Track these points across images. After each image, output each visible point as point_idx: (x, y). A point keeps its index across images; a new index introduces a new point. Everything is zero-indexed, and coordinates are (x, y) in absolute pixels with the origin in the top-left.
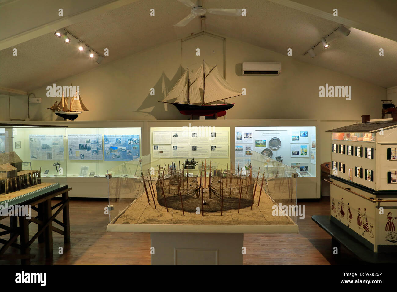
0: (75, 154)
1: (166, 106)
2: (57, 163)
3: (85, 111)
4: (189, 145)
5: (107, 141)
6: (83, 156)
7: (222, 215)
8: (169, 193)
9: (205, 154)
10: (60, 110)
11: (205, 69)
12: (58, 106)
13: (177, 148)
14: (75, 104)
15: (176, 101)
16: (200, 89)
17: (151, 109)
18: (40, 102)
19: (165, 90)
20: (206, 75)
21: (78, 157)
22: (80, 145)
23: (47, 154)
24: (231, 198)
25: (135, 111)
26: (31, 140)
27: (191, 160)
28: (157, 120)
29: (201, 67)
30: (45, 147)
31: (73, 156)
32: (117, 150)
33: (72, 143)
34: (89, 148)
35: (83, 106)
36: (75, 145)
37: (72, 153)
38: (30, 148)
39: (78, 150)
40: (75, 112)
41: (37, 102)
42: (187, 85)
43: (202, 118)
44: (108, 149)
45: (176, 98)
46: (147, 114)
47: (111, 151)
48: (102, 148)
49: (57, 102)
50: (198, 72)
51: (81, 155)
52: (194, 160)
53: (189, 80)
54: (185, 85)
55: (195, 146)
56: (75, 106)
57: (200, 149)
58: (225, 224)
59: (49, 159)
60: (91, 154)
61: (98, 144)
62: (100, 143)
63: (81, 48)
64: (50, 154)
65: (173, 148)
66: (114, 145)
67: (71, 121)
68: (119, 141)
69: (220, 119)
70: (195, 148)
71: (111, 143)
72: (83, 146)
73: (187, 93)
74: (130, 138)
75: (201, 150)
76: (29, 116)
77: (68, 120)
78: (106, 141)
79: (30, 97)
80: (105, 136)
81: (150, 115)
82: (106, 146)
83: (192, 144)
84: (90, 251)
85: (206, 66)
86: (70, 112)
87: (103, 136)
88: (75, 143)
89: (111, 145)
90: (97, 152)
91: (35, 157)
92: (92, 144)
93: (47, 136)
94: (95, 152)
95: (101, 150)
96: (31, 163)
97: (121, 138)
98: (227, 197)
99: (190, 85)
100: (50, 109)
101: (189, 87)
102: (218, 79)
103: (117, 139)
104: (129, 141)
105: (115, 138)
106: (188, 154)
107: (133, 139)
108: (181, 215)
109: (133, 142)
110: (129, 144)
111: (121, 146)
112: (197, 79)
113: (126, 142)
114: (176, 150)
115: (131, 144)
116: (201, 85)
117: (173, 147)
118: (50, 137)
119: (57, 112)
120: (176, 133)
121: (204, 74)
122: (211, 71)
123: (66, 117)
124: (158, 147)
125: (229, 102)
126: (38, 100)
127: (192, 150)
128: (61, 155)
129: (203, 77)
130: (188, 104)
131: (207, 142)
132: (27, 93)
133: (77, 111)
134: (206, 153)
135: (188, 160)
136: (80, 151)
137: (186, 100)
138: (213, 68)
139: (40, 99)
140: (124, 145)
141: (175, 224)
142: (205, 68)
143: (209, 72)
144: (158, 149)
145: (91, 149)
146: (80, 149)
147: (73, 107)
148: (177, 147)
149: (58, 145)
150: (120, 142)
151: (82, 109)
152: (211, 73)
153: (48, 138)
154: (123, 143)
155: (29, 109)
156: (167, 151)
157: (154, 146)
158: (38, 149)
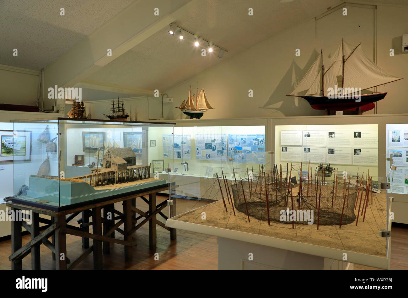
0: (202, 154)
1: (296, 99)
2: (185, 162)
3: (210, 109)
4: (324, 147)
5: (232, 141)
6: (209, 156)
7: (293, 228)
8: (260, 199)
9: (346, 159)
10: (187, 109)
11: (344, 51)
12: (186, 105)
13: (309, 151)
14: (200, 102)
15: (308, 94)
16: (338, 77)
17: (279, 105)
18: (172, 101)
19: (295, 81)
20: (346, 58)
21: (204, 157)
22: (206, 144)
23: (177, 153)
24: (329, 212)
25: (262, 108)
26: (164, 138)
27: (326, 166)
28: (286, 116)
29: (339, 49)
30: (176, 146)
31: (200, 155)
32: (241, 151)
33: (199, 143)
34: (214, 148)
35: (207, 104)
36: (202, 144)
37: (199, 152)
38: (163, 146)
39: (204, 149)
40: (201, 110)
41: (168, 102)
42: (320, 73)
43: (339, 113)
44: (233, 149)
45: (307, 90)
46: (274, 110)
47: (235, 152)
48: (227, 148)
49: (185, 101)
50: (334, 55)
51: (207, 155)
52: (330, 166)
53: (323, 66)
54: (318, 73)
55: (332, 148)
56: (200, 104)
57: (339, 152)
58: (287, 238)
59: (179, 157)
60: (216, 155)
61: (223, 144)
62: (225, 143)
63: (197, 44)
64: (179, 152)
65: (305, 151)
66: (238, 145)
67: (196, 119)
68: (243, 141)
69: (366, 114)
70: (332, 152)
71: (235, 143)
72: (209, 145)
73: (320, 83)
74: (256, 137)
75: (341, 154)
76: (163, 116)
77: (194, 119)
78: (230, 140)
79: (164, 97)
80: (229, 135)
81: (279, 111)
82: (230, 146)
83: (328, 146)
84: (189, 251)
85: (346, 46)
86: (196, 110)
87: (228, 135)
88: (202, 142)
89: (235, 145)
90: (222, 152)
91: (167, 155)
92: (217, 144)
93: (177, 135)
94: (220, 153)
95: (226, 150)
96: (164, 161)
97: (246, 137)
98: (323, 209)
99: (324, 72)
100: (180, 108)
101: (323, 75)
102: (362, 62)
103: (242, 139)
104: (254, 141)
105: (240, 138)
106: (323, 158)
107: (259, 139)
108: (246, 222)
109: (259, 142)
110: (254, 144)
111: (245, 146)
112: (333, 64)
113: (251, 142)
114: (309, 153)
115: (256, 144)
116: (339, 71)
117: (305, 149)
118: (179, 135)
119: (184, 111)
120: (308, 133)
121: (343, 56)
122: (352, 53)
123: (192, 115)
124: (286, 148)
125: (380, 91)
126: (170, 100)
127: (329, 153)
128: (189, 154)
129: (341, 62)
130: (323, 96)
131: (349, 144)
132: (161, 94)
133: (203, 110)
134: (347, 157)
135: (323, 166)
136: (206, 150)
137: (319, 92)
138: (355, 47)
139: (172, 99)
140: (249, 145)
141: (231, 229)
142: (344, 49)
143: (349, 54)
144: (287, 151)
145: (217, 149)
146: (206, 149)
147: (198, 105)
148: (309, 149)
149: (186, 144)
150: (245, 142)
151: (206, 107)
152: (353, 54)
153: (177, 136)
154: (248, 143)
155: (163, 109)
156: (298, 154)
157: (283, 148)
158: (170, 147)
